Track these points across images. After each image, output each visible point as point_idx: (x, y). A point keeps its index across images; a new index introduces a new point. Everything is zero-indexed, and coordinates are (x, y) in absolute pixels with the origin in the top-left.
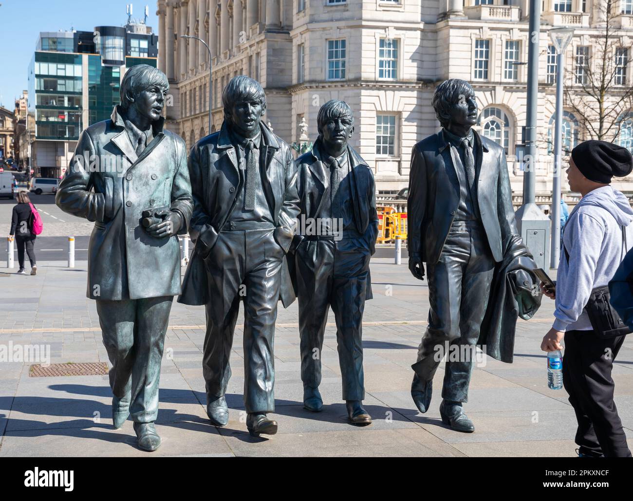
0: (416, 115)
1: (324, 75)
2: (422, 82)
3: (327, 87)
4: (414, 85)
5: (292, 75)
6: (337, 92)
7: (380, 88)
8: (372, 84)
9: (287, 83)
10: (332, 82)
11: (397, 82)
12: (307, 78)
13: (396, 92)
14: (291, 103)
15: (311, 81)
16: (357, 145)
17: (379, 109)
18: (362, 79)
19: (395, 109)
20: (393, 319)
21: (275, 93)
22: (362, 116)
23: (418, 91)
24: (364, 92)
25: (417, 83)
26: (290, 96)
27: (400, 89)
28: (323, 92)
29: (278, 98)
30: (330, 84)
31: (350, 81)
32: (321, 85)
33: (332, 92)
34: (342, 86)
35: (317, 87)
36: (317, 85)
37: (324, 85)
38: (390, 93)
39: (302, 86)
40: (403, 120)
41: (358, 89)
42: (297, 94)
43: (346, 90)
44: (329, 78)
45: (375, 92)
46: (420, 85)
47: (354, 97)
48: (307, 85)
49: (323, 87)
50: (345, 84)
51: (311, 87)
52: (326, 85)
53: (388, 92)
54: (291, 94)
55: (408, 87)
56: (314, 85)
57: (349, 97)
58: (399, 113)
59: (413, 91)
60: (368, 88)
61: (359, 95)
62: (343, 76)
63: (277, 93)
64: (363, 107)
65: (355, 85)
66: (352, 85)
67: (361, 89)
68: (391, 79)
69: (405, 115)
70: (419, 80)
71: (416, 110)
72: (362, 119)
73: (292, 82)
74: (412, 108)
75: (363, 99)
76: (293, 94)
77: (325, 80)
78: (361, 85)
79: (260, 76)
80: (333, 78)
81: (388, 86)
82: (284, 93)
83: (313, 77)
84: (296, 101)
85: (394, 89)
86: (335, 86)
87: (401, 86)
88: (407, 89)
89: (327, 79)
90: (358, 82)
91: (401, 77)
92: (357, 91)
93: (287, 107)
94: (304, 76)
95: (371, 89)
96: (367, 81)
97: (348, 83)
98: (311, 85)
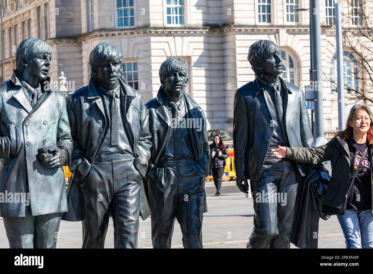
0: (205, 60)
1: (113, 23)
2: (209, 27)
3: (117, 34)
4: (202, 30)
5: (81, 25)
6: (127, 40)
7: (169, 34)
8: (161, 30)
9: (76, 32)
10: (122, 30)
11: (185, 28)
12: (97, 26)
13: (185, 38)
14: (81, 52)
15: (101, 30)
16: (149, 90)
17: (169, 54)
18: (151, 26)
19: (185, 54)
21: (65, 42)
22: (152, 62)
23: (205, 36)
24: (153, 39)
25: (204, 29)
26: (80, 45)
27: (188, 35)
28: (112, 40)
29: (69, 48)
30: (119, 32)
31: (139, 28)
32: (111, 33)
33: (122, 40)
34: (132, 33)
35: (107, 35)
36: (107, 33)
37: (114, 33)
38: (178, 39)
39: (93, 35)
40: (193, 64)
41: (147, 36)
42: (87, 43)
43: (135, 37)
44: (119, 26)
45: (165, 39)
46: (207, 30)
47: (145, 43)
48: (97, 33)
49: (113, 35)
50: (134, 31)
51: (101, 36)
52: (116, 33)
53: (176, 38)
54: (81, 43)
55: (196, 32)
56: (104, 33)
57: (139, 44)
58: (189, 58)
59: (200, 36)
60: (157, 34)
61: (149, 42)
62: (132, 23)
63: (67, 42)
64: (153, 53)
65: (144, 32)
66: (142, 32)
67: (151, 36)
68: (179, 25)
69: (194, 60)
70: (206, 25)
71: (205, 54)
72: (152, 65)
73: (81, 31)
74: (200, 52)
75: (153, 45)
76: (83, 42)
77: (115, 28)
78: (150, 32)
79: (50, 26)
80: (122, 25)
81: (177, 32)
82: (74, 42)
83: (103, 26)
84: (86, 49)
85: (182, 35)
86: (125, 34)
87: (189, 32)
88: (195, 34)
89: (117, 27)
90: (146, 28)
91: (189, 23)
92: (146, 38)
93: (78, 55)
94: (93, 25)
95: (160, 35)
96: (155, 28)
97: (138, 30)
98: (101, 33)
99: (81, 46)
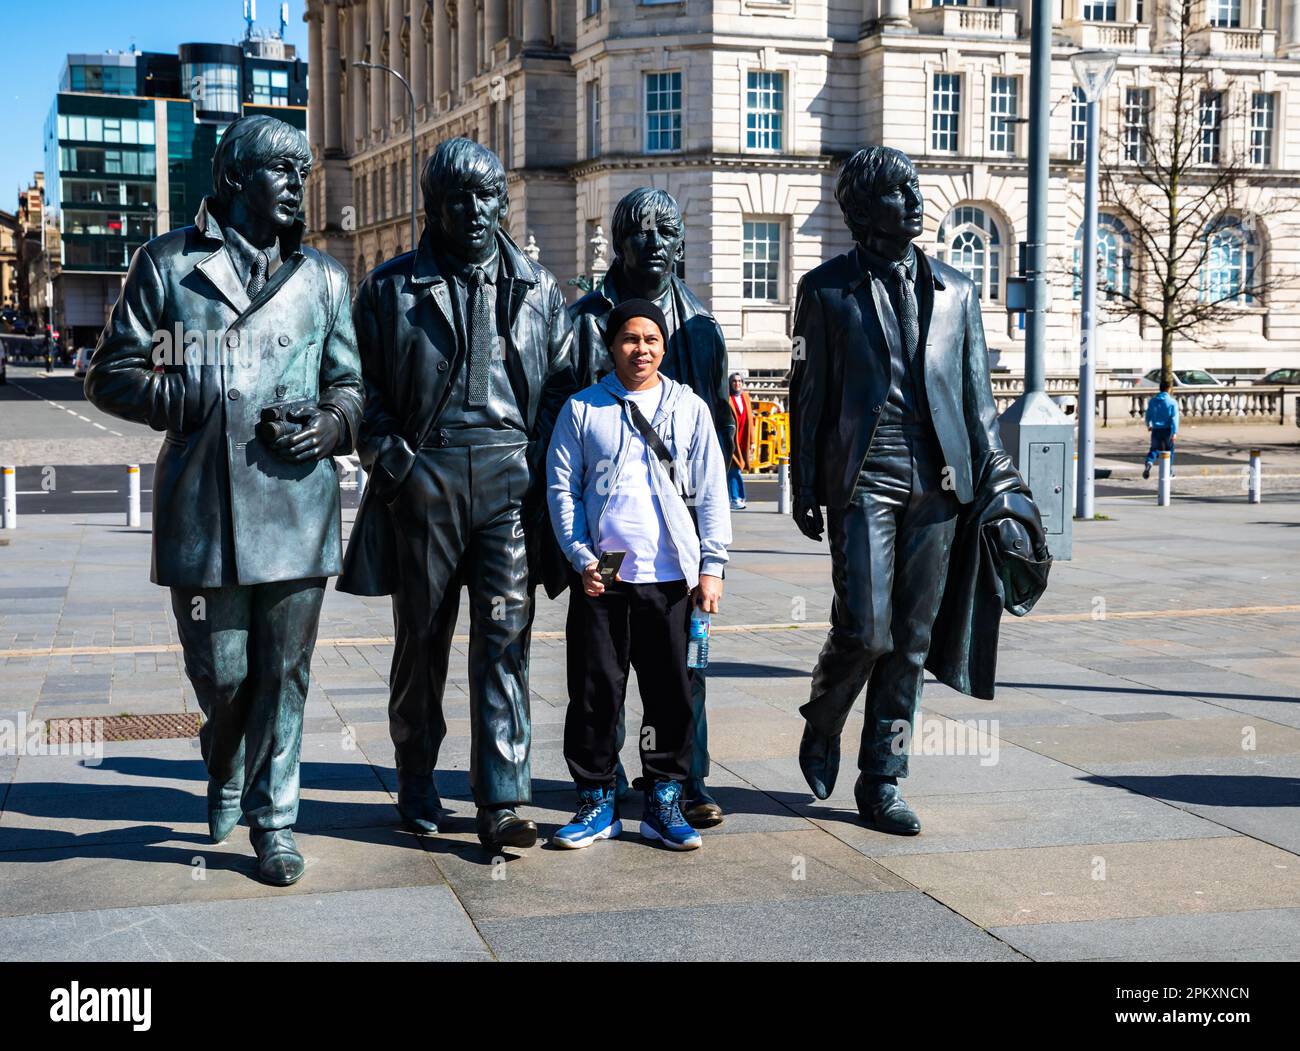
0: (819, 222)
1: (639, 142)
2: (831, 157)
3: (645, 165)
4: (816, 162)
5: (575, 143)
6: (664, 177)
7: (750, 168)
8: (734, 160)
9: (566, 158)
10: (656, 156)
11: (782, 157)
12: (606, 147)
13: (782, 176)
14: (574, 198)
15: (614, 155)
16: (706, 280)
17: (748, 209)
18: (715, 150)
19: (780, 210)
20: (772, 620)
21: (542, 178)
22: (714, 223)
23: (823, 174)
24: (717, 176)
25: (820, 159)
26: (573, 184)
27: (789, 170)
28: (636, 176)
29: (552, 189)
30: (651, 161)
31: (690, 153)
32: (633, 161)
33: (656, 177)
34: (675, 164)
35: (625, 166)
36: (626, 161)
37: (640, 161)
38: (769, 178)
39: (597, 164)
40: (795, 231)
41: (706, 170)
42: (585, 180)
43: (682, 172)
44: (650, 147)
45: (740, 177)
46: (828, 163)
47: (700, 185)
48: (607, 161)
49: (638, 166)
50: (680, 159)
51: (613, 166)
52: (644, 162)
53: (764, 176)
54: (573, 179)
55: (804, 165)
56: (619, 162)
57: (688, 186)
58: (788, 218)
59: (813, 174)
60: (725, 168)
61: (709, 182)
62: (677, 145)
63: (546, 178)
64: (717, 205)
65: (700, 163)
66: (695, 163)
67: (713, 170)
68: (771, 151)
69: (799, 221)
70: (826, 152)
71: (820, 211)
72: (714, 229)
73: (575, 155)
74: (812, 207)
75: (717, 190)
76: (577, 179)
77: (642, 151)
78: (713, 162)
79: (514, 145)
80: (656, 148)
81: (766, 164)
82: (562, 178)
83: (617, 147)
84: (583, 193)
85: (776, 170)
86: (662, 164)
87: (791, 165)
88: (803, 170)
89: (646, 150)
90: (705, 157)
91: (791, 148)
92: (704, 174)
93: (567, 205)
94: (599, 144)
95: (732, 169)
96: (722, 155)
97: (687, 159)
98: (614, 162)
99: (575, 187)
